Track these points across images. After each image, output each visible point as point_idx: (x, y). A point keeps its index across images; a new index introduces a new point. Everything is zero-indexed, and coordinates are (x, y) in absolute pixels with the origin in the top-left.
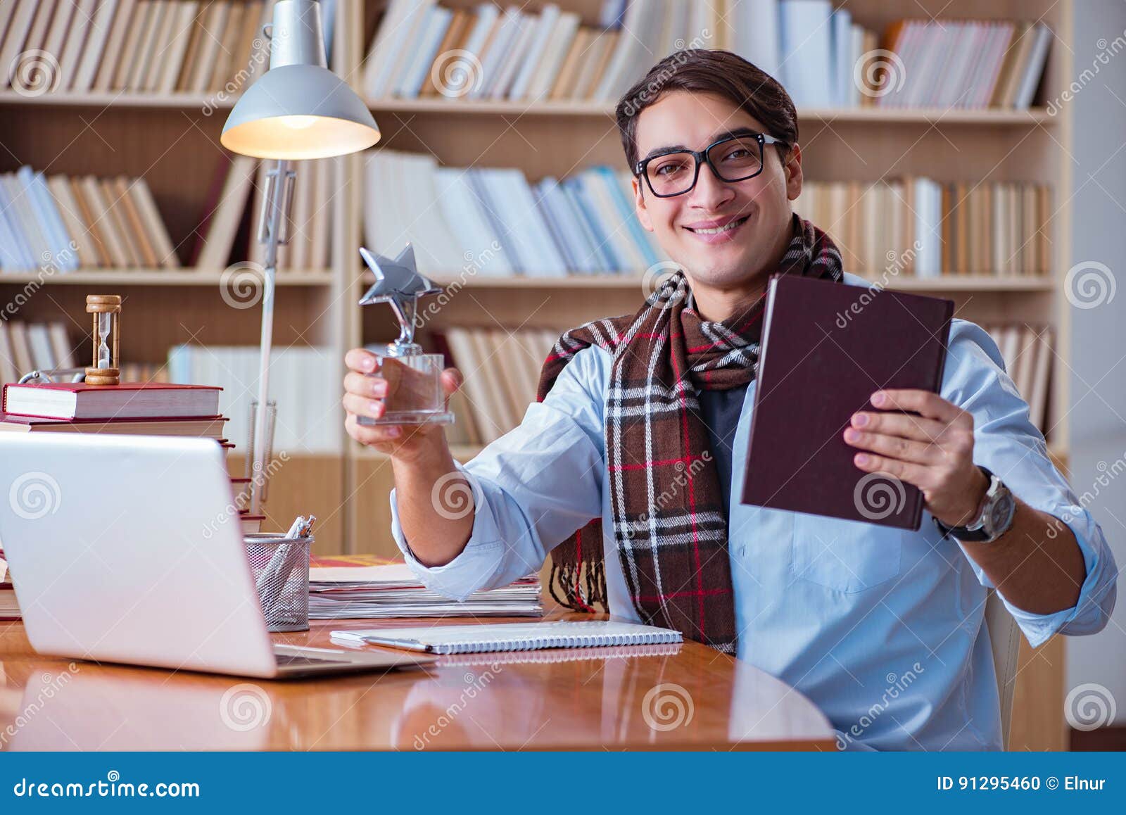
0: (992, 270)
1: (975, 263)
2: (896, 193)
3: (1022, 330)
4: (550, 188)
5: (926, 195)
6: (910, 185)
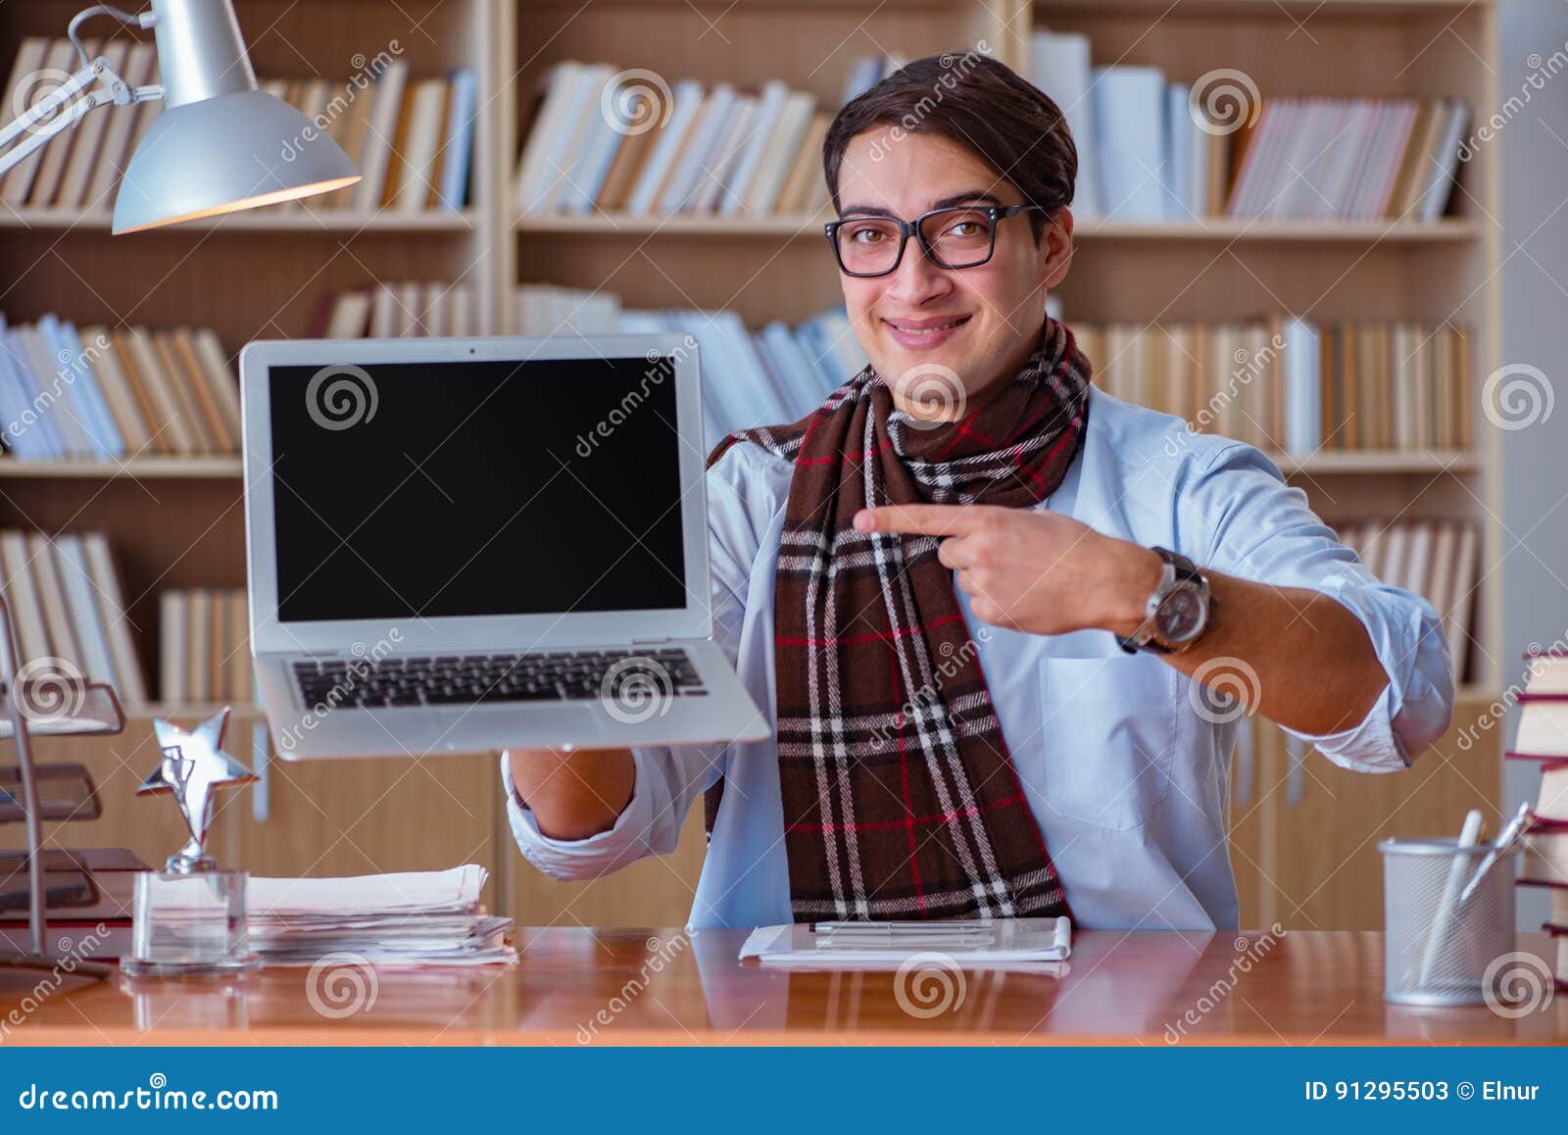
0: (1390, 444)
1: (1369, 435)
2: (1257, 337)
3: (1435, 527)
4: (777, 337)
5: (1299, 341)
6: (1276, 327)
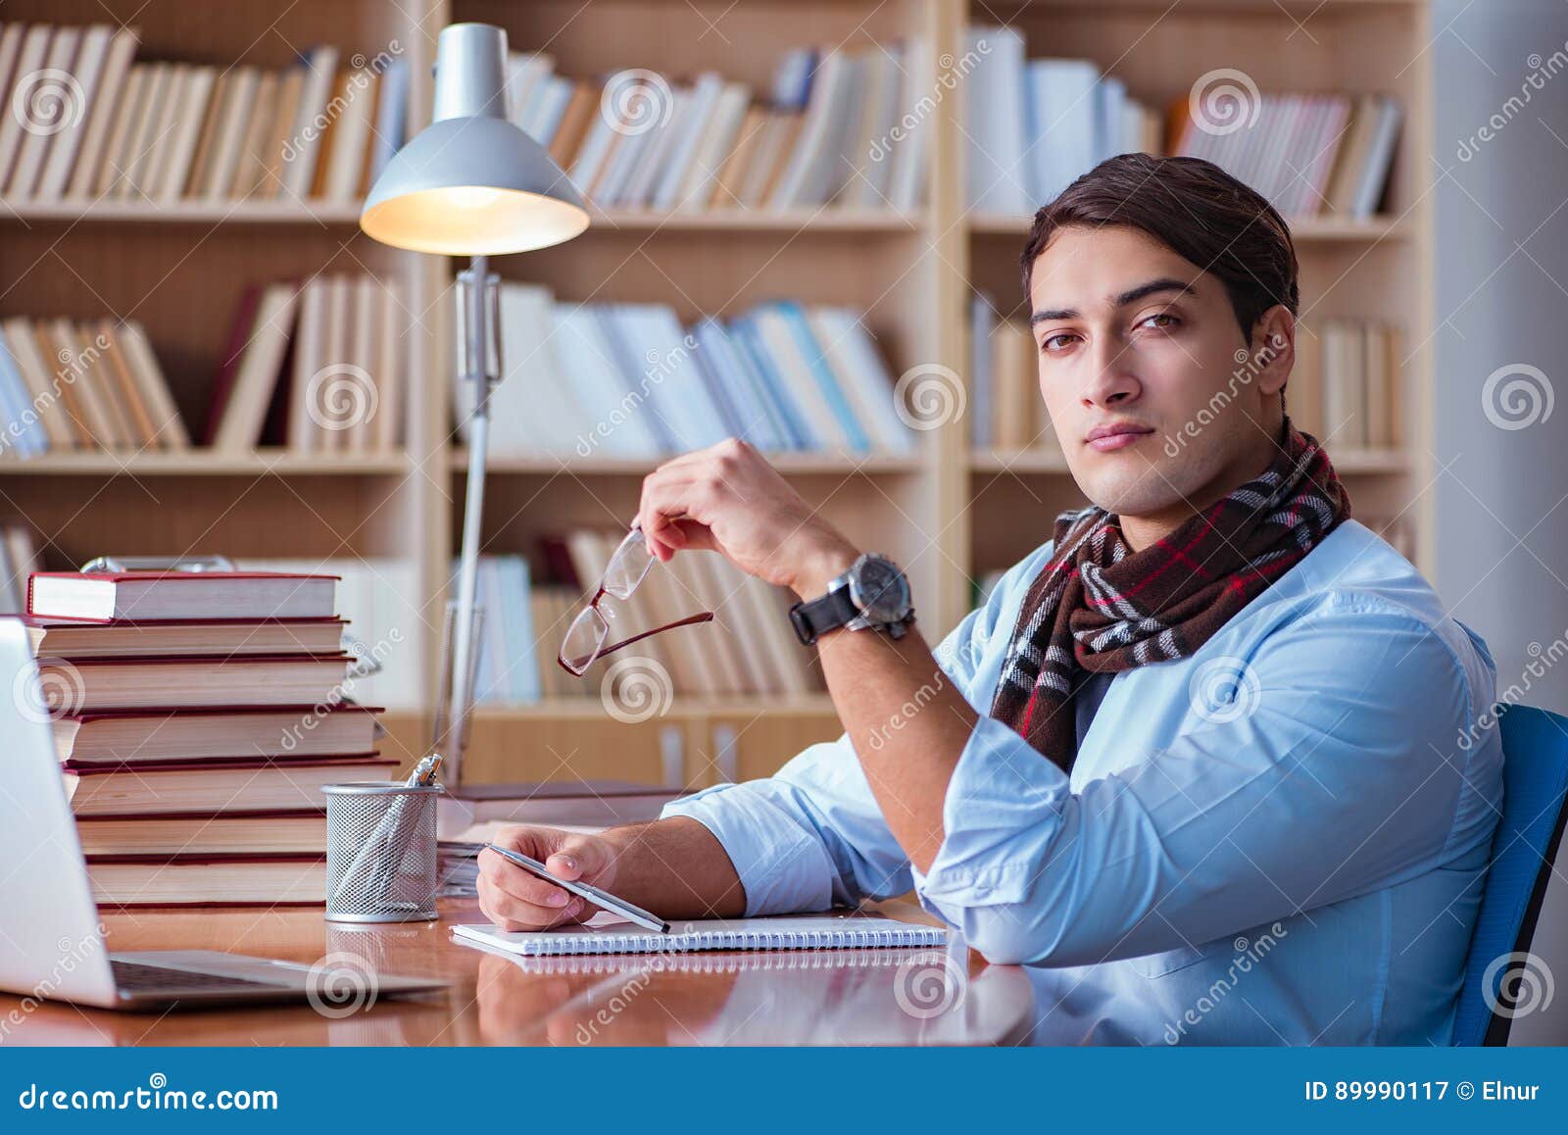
4: (711, 332)
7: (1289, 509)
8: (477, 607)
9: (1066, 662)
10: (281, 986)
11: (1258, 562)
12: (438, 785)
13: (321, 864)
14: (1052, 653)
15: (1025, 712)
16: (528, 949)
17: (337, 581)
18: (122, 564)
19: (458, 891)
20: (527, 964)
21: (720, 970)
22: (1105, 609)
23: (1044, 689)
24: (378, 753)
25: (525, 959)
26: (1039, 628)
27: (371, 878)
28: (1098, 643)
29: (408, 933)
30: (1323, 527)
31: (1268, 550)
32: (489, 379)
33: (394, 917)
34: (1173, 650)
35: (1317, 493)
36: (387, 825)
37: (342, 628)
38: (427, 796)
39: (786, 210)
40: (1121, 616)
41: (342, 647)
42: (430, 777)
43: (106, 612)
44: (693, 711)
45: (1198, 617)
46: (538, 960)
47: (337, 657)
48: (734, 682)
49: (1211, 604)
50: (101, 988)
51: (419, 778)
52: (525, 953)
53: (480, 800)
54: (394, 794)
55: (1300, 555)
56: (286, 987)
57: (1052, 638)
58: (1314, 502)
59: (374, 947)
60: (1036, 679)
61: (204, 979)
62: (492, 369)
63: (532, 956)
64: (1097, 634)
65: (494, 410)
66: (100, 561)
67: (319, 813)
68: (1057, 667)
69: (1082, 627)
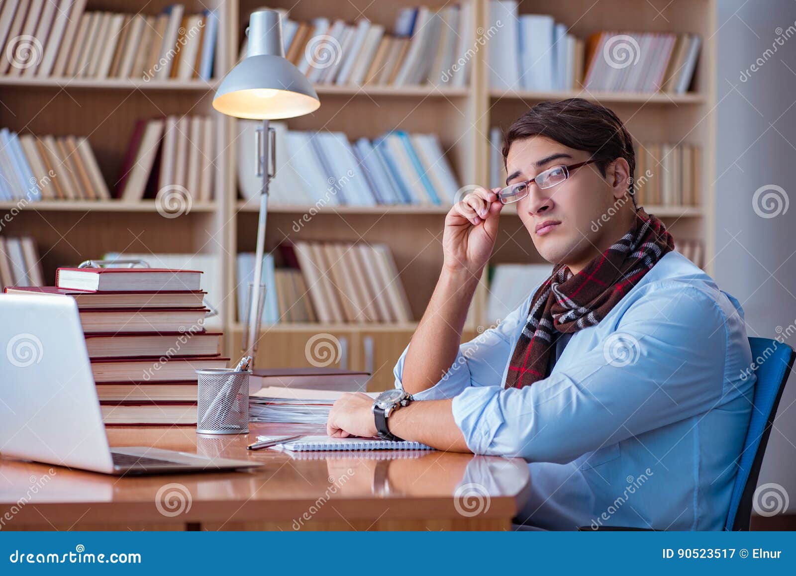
0: (661, 203)
4: (364, 145)
7: (639, 250)
8: (262, 284)
9: (548, 326)
10: (186, 465)
11: (628, 276)
12: (250, 371)
13: (195, 406)
14: (543, 322)
15: (528, 348)
16: (295, 448)
17: (201, 274)
18: (98, 263)
19: (256, 419)
20: (294, 455)
21: (383, 458)
22: (563, 304)
23: (537, 338)
24: (220, 355)
25: (293, 453)
26: (537, 310)
27: (218, 414)
28: (562, 319)
29: (235, 439)
30: (657, 256)
31: (632, 270)
32: (269, 176)
33: (229, 432)
34: (595, 321)
35: (653, 241)
36: (226, 388)
37: (203, 296)
38: (244, 375)
39: (401, 86)
40: (570, 309)
41: (204, 304)
42: (247, 366)
43: (94, 287)
44: (352, 329)
45: (604, 305)
46: (300, 453)
47: (201, 309)
48: (373, 316)
49: (608, 298)
50: (107, 465)
51: (241, 367)
52: (294, 450)
53: (265, 376)
54: (229, 375)
55: (648, 270)
56: (189, 465)
57: (543, 315)
58: (651, 245)
59: (219, 446)
60: (534, 333)
61: (151, 461)
62: (270, 172)
63: (296, 451)
64: (561, 316)
65: (271, 191)
66: (88, 262)
67: (195, 382)
68: (543, 328)
69: (555, 312)
